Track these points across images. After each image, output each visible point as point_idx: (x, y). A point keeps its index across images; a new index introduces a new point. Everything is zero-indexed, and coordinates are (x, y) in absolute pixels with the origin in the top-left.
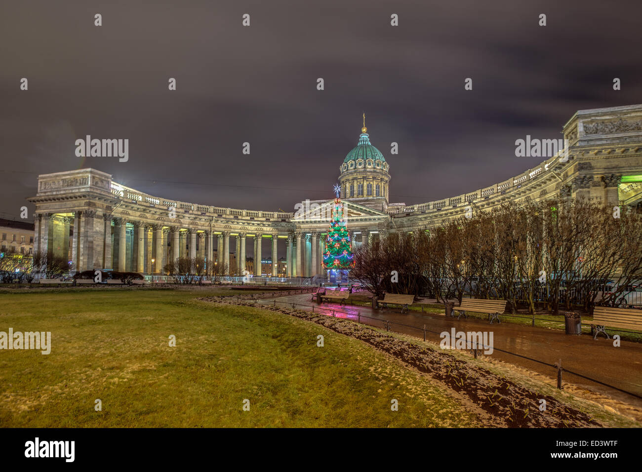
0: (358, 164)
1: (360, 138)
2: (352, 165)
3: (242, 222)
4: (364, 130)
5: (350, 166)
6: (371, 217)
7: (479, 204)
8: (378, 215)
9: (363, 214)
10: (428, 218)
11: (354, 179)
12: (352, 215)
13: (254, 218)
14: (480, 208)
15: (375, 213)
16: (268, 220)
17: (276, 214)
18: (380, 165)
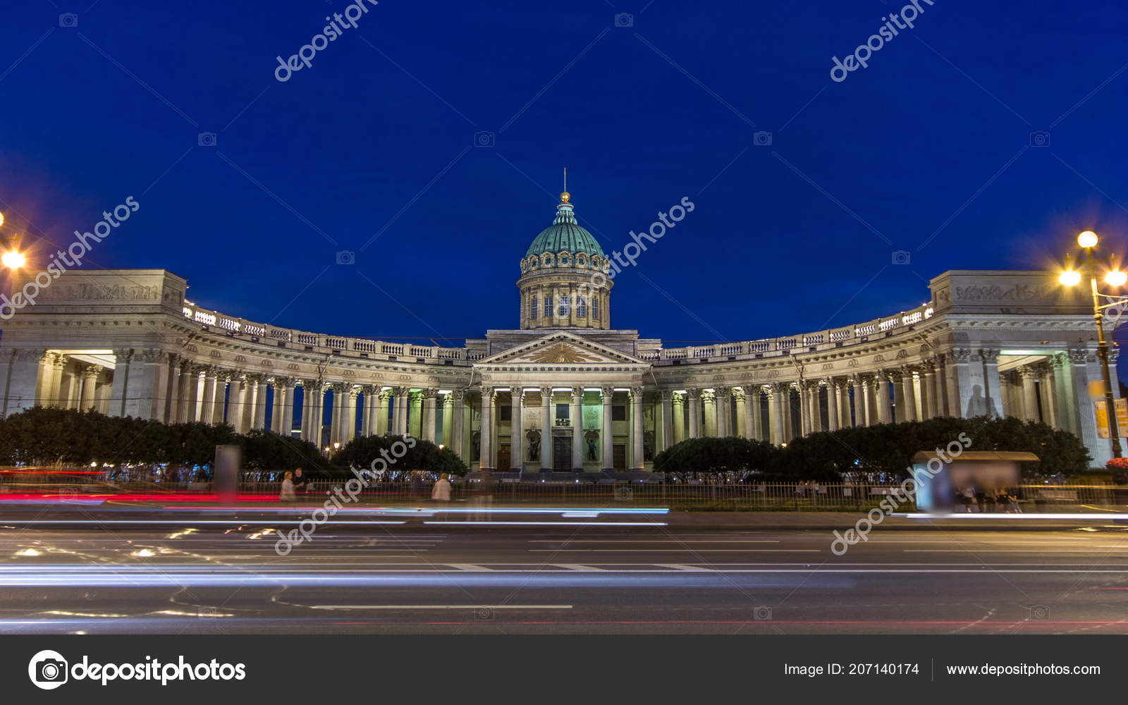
0: (561, 260)
1: (558, 210)
2: (548, 261)
3: (375, 365)
4: (566, 197)
5: (544, 262)
6: (623, 366)
7: (802, 357)
8: (633, 362)
9: (605, 360)
10: (714, 371)
11: (552, 286)
12: (588, 361)
13: (395, 358)
14: (804, 362)
15: (628, 360)
16: (420, 361)
17: (435, 351)
18: (598, 264)
